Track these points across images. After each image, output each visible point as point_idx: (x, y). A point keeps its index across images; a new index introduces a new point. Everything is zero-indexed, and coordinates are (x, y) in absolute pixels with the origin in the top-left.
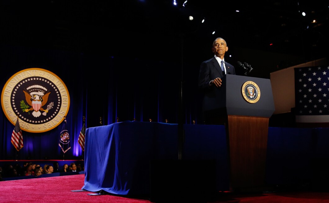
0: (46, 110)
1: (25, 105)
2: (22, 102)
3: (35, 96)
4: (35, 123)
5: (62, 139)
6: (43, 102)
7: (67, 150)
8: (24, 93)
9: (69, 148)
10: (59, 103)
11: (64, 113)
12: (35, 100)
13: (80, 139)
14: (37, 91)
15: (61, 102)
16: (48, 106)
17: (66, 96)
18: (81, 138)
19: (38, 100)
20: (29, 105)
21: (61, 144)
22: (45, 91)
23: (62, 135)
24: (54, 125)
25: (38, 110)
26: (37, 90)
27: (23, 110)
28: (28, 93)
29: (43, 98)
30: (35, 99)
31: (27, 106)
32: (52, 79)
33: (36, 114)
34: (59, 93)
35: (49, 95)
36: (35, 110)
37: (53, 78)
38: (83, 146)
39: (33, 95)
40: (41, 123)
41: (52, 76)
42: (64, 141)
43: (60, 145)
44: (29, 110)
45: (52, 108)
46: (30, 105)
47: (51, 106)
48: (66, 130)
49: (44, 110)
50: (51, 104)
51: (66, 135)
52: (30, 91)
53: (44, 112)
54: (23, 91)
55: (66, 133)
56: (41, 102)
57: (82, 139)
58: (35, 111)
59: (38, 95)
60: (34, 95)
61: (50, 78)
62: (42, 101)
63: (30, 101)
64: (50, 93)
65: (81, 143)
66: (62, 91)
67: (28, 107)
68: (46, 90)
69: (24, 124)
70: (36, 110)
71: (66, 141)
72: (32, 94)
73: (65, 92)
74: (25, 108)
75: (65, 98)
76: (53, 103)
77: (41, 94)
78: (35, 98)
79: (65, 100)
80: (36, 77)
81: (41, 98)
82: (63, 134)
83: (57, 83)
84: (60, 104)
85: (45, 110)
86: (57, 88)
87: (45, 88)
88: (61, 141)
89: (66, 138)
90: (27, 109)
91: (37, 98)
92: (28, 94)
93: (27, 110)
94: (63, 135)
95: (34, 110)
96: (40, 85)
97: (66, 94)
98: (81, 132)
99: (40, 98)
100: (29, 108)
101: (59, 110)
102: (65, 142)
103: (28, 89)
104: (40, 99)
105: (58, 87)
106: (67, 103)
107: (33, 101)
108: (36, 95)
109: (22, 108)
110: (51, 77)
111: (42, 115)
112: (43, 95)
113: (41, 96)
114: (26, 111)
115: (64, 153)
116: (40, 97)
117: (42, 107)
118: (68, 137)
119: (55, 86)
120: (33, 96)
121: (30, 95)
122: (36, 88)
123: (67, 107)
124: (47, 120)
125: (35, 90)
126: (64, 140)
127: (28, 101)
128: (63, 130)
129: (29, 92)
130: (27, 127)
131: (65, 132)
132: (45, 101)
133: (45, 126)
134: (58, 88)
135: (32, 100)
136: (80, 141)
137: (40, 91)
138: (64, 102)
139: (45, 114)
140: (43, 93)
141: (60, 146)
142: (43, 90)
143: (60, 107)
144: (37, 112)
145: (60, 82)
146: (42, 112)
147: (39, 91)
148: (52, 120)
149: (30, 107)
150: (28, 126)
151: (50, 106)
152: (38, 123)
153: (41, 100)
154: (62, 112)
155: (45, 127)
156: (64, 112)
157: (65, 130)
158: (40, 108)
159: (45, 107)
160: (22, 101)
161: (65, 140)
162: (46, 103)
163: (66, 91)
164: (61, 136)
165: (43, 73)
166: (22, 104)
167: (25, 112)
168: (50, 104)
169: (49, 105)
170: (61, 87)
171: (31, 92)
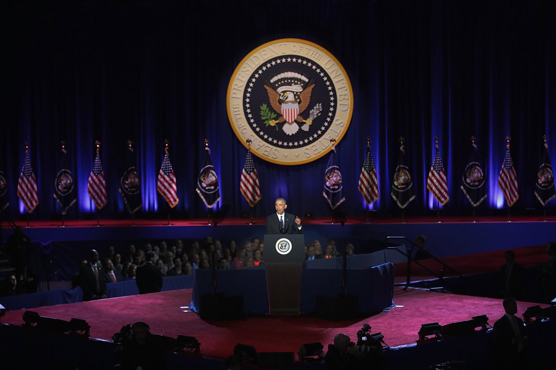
0: (308, 119)
1: (270, 113)
2: (264, 107)
3: (285, 94)
4: (288, 147)
5: (327, 183)
6: (302, 104)
7: (338, 204)
8: (267, 90)
9: (342, 201)
10: (332, 104)
11: (342, 125)
12: (287, 102)
13: (362, 182)
14: (290, 84)
15: (335, 101)
16: (311, 112)
17: (346, 89)
18: (364, 180)
19: (292, 102)
20: (276, 112)
21: (327, 193)
22: (303, 82)
23: (328, 175)
24: (324, 148)
25: (293, 120)
26: (288, 82)
27: (266, 122)
28: (274, 89)
29: (301, 96)
30: (286, 100)
31: (273, 113)
32: (316, 57)
33: (291, 129)
34: (332, 84)
35: (312, 89)
36: (287, 120)
37: (317, 55)
38: (367, 195)
39: (282, 92)
40: (299, 146)
41: (317, 50)
42: (331, 187)
43: (324, 194)
44: (277, 121)
45: (319, 114)
46: (279, 112)
47: (318, 112)
48: (336, 166)
49: (304, 121)
50: (317, 107)
51: (335, 174)
52: (277, 85)
53: (305, 123)
54: (265, 86)
55: (335, 172)
56: (297, 104)
57: (365, 182)
58: (288, 123)
59: (292, 92)
60: (284, 92)
61: (313, 56)
62: (299, 103)
63: (278, 104)
64: (314, 85)
65: (364, 189)
66: (337, 80)
67: (275, 116)
68: (307, 80)
69: (268, 150)
70: (290, 122)
71: (336, 187)
72: (280, 90)
73: (343, 82)
74: (268, 118)
75: (343, 93)
76: (320, 105)
77: (297, 88)
78: (287, 98)
79: (343, 97)
80: (286, 57)
81: (297, 97)
82: (330, 173)
83: (326, 65)
84: (335, 107)
85: (306, 120)
86: (326, 75)
87: (305, 76)
88: (327, 186)
89: (335, 182)
90: (273, 120)
91: (291, 97)
92: (274, 92)
93: (273, 123)
94: (330, 175)
95: (285, 122)
96: (294, 72)
97: (344, 85)
98: (363, 169)
99: (295, 98)
100: (276, 119)
101: (332, 118)
102: (334, 189)
103: (272, 81)
104: (296, 100)
105: (328, 72)
106: (347, 103)
107: (283, 104)
108: (288, 93)
109: (263, 118)
110: (315, 53)
111: (300, 129)
112: (301, 90)
113: (297, 92)
114: (271, 124)
115: (333, 209)
116: (295, 96)
117: (300, 115)
118: (340, 180)
119: (322, 70)
120: (282, 94)
121: (278, 93)
122: (288, 79)
123: (349, 110)
124: (311, 139)
125: (286, 81)
126: (331, 185)
127: (274, 104)
128: (329, 166)
129: (274, 87)
130: (275, 155)
131: (332, 170)
132: (306, 103)
133: (307, 151)
134: (329, 75)
135: (281, 102)
136: (363, 186)
137: (296, 84)
138: (342, 103)
139: (306, 128)
140: (301, 88)
141: (326, 196)
142: (300, 80)
143: (334, 112)
144: (290, 124)
145: (332, 62)
146: (300, 124)
147: (293, 84)
148: (320, 140)
149: (279, 115)
150: (276, 153)
151: (315, 111)
152: (294, 147)
153: (298, 100)
154: (338, 122)
155: (309, 154)
156: (342, 123)
157: (333, 165)
158: (297, 116)
159: (305, 114)
160: (264, 104)
161: (334, 185)
162: (307, 106)
163: (345, 79)
164: (326, 178)
165: (299, 48)
166: (264, 111)
167: (270, 126)
168: (315, 108)
169: (313, 110)
170: (335, 72)
171: (278, 87)
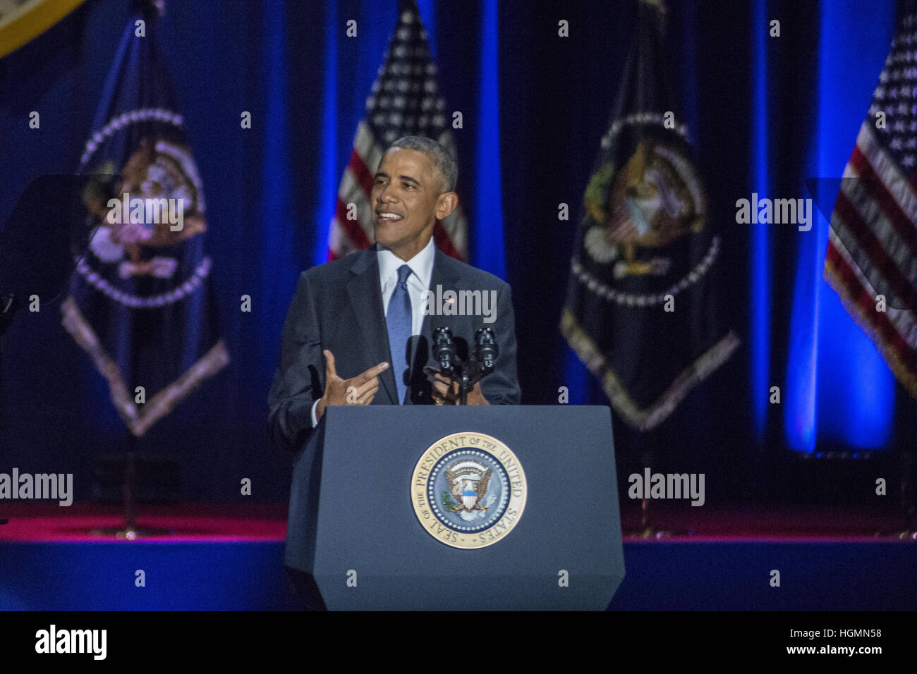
5: (99, 237)
7: (173, 393)
9: (201, 369)
21: (96, 310)
23: (108, 170)
42: (127, 269)
43: (74, 322)
48: (161, 115)
55: (153, 157)
71: (164, 267)
82: (124, 161)
88: (94, 263)
94: (118, 178)
102: (145, 285)
115: (139, 428)
118: (190, 215)
126: (127, 257)
128: (113, 113)
141: (86, 335)
157: (139, 106)
161: (147, 252)
164: (91, 198)
